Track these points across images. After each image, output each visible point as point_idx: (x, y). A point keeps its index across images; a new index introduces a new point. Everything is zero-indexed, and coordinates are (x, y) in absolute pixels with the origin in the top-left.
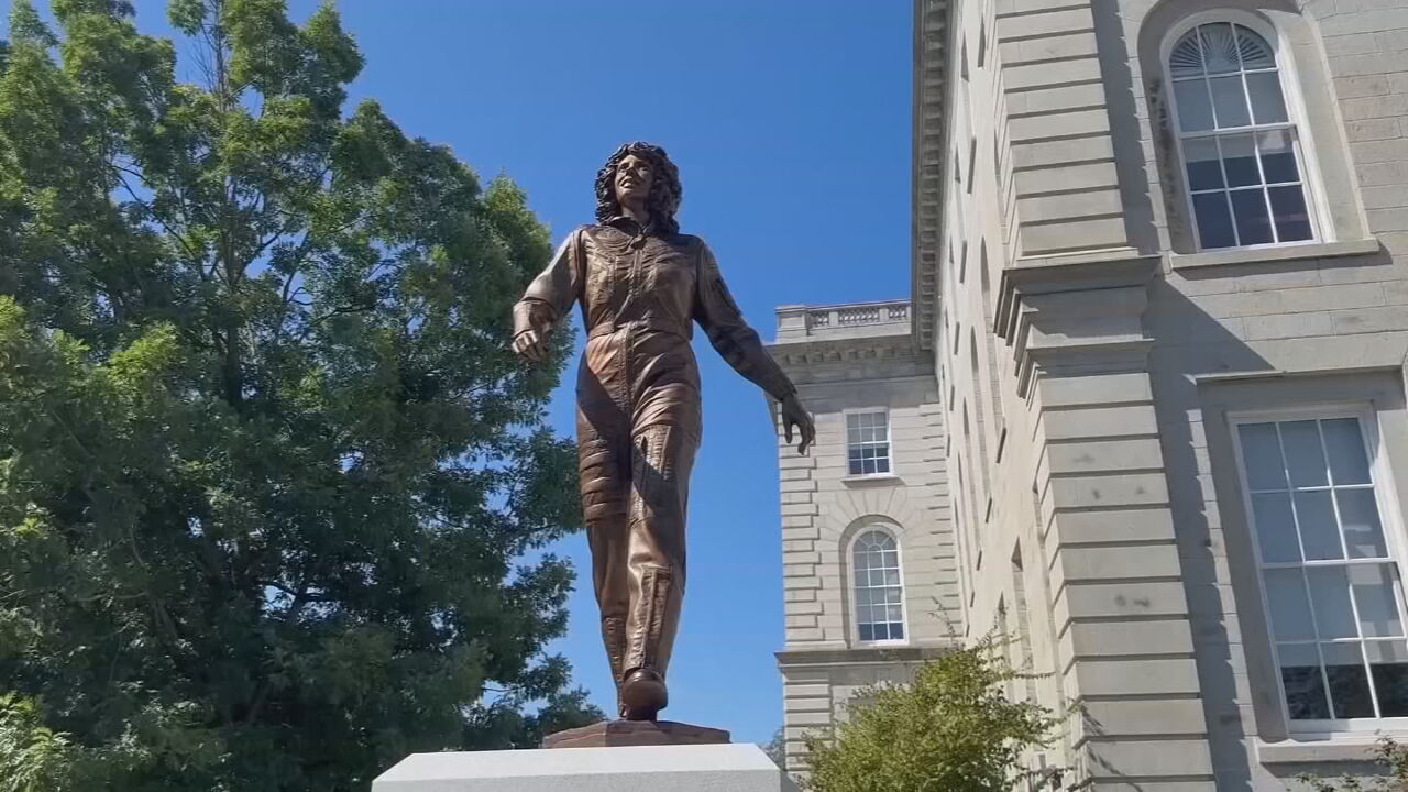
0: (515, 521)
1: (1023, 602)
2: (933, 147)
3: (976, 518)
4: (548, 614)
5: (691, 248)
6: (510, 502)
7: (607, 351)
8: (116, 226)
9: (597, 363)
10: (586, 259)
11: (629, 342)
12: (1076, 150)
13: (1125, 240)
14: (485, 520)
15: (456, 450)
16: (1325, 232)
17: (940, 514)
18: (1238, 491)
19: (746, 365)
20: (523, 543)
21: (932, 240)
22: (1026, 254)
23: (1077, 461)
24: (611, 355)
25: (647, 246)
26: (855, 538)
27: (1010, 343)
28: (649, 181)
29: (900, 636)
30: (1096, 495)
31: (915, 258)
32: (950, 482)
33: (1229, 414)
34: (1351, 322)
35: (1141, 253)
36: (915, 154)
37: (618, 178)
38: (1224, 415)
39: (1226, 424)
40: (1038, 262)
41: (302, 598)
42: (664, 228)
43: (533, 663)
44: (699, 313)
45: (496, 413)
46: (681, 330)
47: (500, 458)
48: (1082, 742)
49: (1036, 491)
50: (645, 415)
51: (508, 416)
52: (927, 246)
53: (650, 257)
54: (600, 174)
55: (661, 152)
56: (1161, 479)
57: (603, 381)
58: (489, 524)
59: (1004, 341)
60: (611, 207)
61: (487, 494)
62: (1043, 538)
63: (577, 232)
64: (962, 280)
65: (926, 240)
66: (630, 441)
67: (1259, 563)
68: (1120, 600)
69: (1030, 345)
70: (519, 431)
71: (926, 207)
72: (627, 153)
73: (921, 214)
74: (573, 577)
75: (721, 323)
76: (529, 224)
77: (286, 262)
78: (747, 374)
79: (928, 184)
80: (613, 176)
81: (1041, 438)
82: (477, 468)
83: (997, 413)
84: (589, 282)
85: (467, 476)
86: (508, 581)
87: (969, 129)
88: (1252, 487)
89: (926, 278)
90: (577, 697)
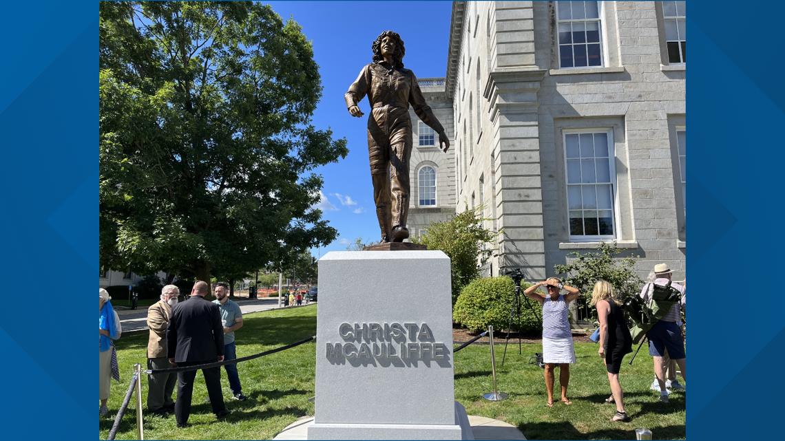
0: (301, 160)
1: (482, 194)
2: (460, 16)
3: (466, 164)
4: (314, 195)
5: (408, 74)
6: (299, 154)
7: (380, 113)
8: (138, 37)
9: (377, 118)
10: (371, 78)
11: (389, 110)
12: (521, 25)
13: (534, 63)
14: (289, 160)
15: (277, 132)
16: (606, 64)
17: (451, 161)
18: (563, 157)
19: (427, 120)
20: (304, 168)
21: (456, 54)
22: (499, 66)
23: (509, 146)
24: (382, 115)
25: (394, 73)
26: (421, 168)
27: (489, 101)
28: (394, 47)
29: (434, 204)
30: (515, 159)
31: (449, 61)
32: (456, 149)
33: (563, 131)
34: (610, 98)
35: (540, 68)
36: (453, 20)
37: (382, 45)
38: (561, 131)
39: (562, 134)
40: (503, 70)
41: (223, 187)
42: (399, 66)
43: (307, 212)
44: (411, 100)
45: (292, 118)
46: (406, 107)
47: (295, 136)
48: (503, 241)
49: (493, 156)
50: (393, 139)
51: (296, 120)
52: (454, 57)
53: (395, 78)
54: (374, 43)
55: (398, 35)
56: (537, 153)
57: (379, 125)
58: (291, 161)
59: (487, 100)
60: (379, 56)
61: (289, 150)
62: (493, 173)
63: (367, 66)
64: (468, 72)
65: (453, 54)
66: (389, 146)
67: (567, 183)
68: (520, 195)
69: (497, 102)
70: (299, 126)
71: (454, 41)
72: (385, 36)
73: (453, 44)
74: (322, 182)
75: (418, 103)
76: (303, 42)
77: (208, 54)
78: (427, 123)
79: (456, 31)
80: (380, 44)
81: (498, 137)
82: (286, 140)
83: (479, 126)
84: (373, 86)
85: (281, 143)
86: (298, 182)
87: (476, 11)
88: (567, 157)
89: (453, 70)
90: (323, 223)
